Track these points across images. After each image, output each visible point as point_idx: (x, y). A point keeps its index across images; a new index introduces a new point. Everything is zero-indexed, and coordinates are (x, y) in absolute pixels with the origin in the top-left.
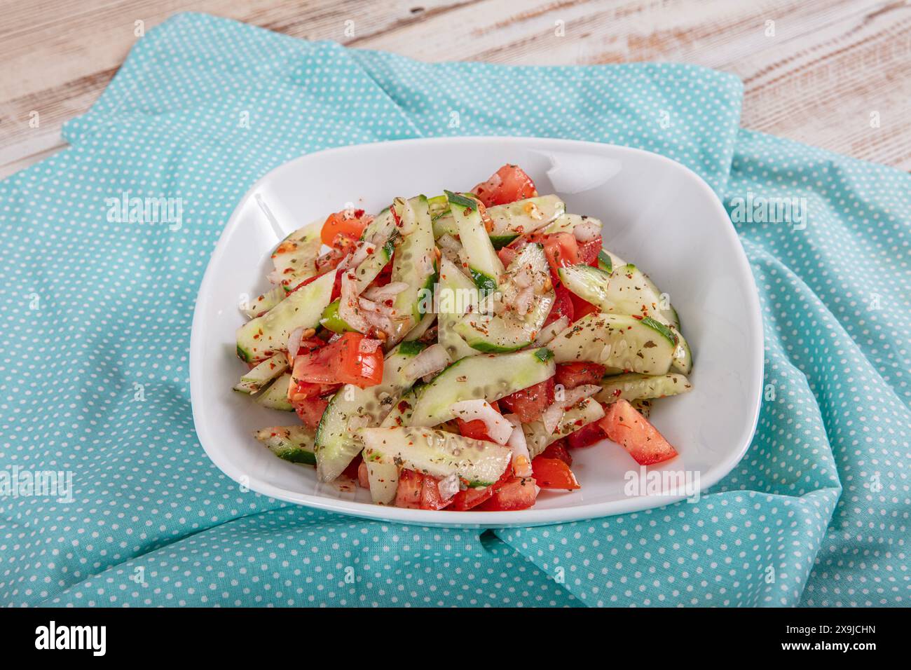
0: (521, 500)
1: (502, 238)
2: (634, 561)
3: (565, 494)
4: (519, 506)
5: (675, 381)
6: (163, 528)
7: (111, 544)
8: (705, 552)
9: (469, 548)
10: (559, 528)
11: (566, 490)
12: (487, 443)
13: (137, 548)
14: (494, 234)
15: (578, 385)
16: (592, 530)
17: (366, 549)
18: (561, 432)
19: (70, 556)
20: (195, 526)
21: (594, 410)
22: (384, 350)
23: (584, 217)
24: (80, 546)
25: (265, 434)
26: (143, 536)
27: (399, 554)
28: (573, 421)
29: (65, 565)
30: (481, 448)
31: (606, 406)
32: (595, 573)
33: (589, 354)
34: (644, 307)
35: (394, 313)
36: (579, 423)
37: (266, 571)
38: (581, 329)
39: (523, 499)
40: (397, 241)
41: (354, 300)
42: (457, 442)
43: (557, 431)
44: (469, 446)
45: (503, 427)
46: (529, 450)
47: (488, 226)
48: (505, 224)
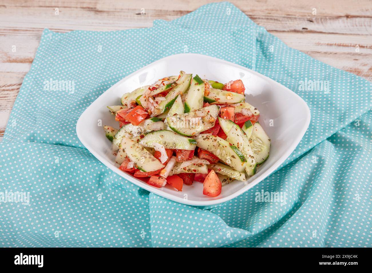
0: (156, 183)
1: (209, 99)
2: (169, 218)
3: (177, 191)
4: (155, 185)
5: (240, 175)
6: (64, 140)
7: (47, 137)
8: (191, 228)
9: (134, 190)
10: (159, 197)
11: (177, 190)
12: (157, 160)
13: (54, 143)
14: (207, 97)
15: (204, 159)
16: (165, 202)
17: (106, 174)
18: (186, 170)
19: (35, 135)
20: (74, 145)
21: (203, 170)
22: (148, 117)
23: (256, 109)
24: (39, 133)
25: (106, 127)
26: (57, 140)
27: (114, 181)
28: (193, 169)
29: (33, 137)
30: (153, 160)
31: (209, 170)
32: (157, 216)
33: (212, 150)
34: (238, 143)
35: (157, 106)
36: (195, 171)
37: (73, 165)
38: (209, 139)
39: (158, 183)
40: (173, 85)
41: (147, 97)
42: (146, 154)
43: (185, 169)
44: (150, 158)
45: (164, 157)
46: (172, 170)
47: (206, 93)
48: (214, 95)
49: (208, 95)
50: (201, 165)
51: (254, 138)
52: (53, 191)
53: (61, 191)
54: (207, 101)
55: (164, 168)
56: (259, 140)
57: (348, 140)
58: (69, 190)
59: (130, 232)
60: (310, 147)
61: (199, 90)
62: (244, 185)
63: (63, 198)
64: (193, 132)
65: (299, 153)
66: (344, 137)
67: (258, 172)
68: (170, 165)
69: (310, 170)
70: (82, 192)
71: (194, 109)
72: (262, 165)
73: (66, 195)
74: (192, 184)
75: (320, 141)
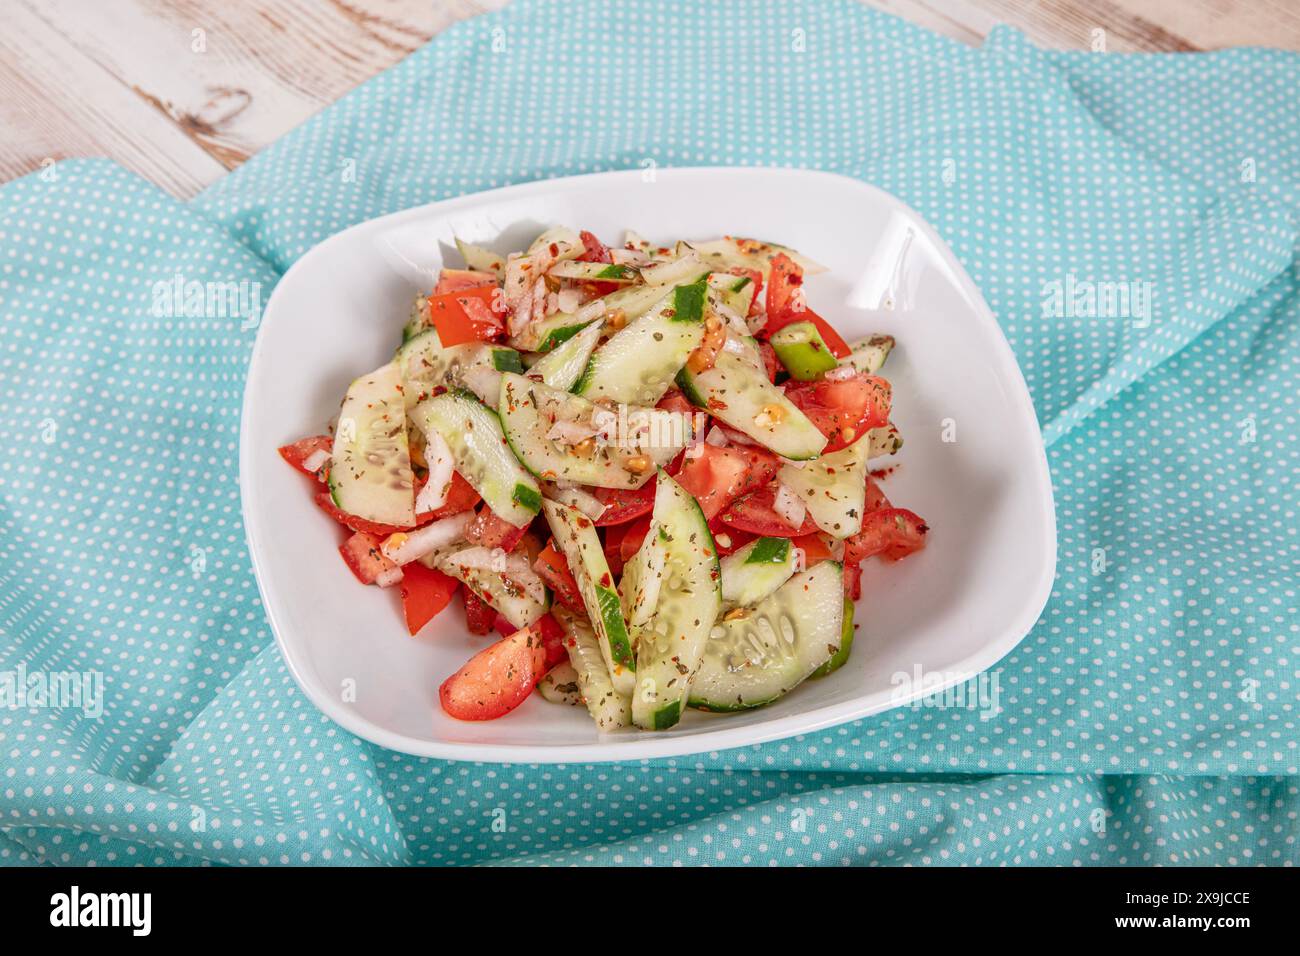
0: (359, 563)
12: (410, 494)
14: (691, 374)
15: (540, 574)
36: (489, 596)
39: (362, 565)
40: (630, 275)
41: (535, 270)
42: (392, 455)
43: (465, 571)
44: (395, 472)
45: (432, 497)
46: (437, 552)
47: (697, 363)
48: (718, 384)
49: (699, 373)
50: (519, 591)
51: (773, 609)
52: (156, 410)
53: (175, 422)
54: (682, 392)
55: (409, 530)
56: (787, 626)
57: (1148, 830)
58: (195, 432)
59: (201, 663)
60: (983, 765)
61: (658, 337)
62: (593, 740)
63: (161, 445)
64: (551, 468)
65: (925, 759)
66: (1148, 810)
67: (675, 730)
68: (440, 533)
69: (878, 838)
70: (222, 461)
71: (602, 393)
72: (727, 717)
73: (177, 444)
74: (483, 634)
75: (1041, 768)
